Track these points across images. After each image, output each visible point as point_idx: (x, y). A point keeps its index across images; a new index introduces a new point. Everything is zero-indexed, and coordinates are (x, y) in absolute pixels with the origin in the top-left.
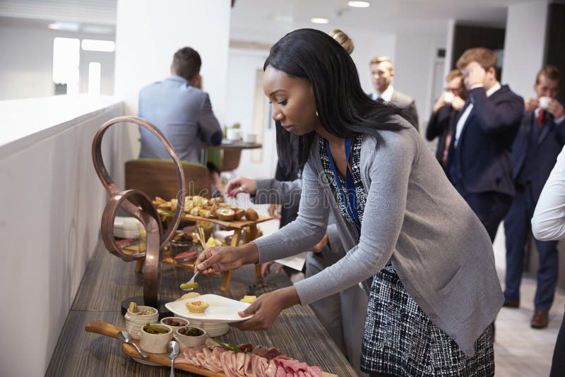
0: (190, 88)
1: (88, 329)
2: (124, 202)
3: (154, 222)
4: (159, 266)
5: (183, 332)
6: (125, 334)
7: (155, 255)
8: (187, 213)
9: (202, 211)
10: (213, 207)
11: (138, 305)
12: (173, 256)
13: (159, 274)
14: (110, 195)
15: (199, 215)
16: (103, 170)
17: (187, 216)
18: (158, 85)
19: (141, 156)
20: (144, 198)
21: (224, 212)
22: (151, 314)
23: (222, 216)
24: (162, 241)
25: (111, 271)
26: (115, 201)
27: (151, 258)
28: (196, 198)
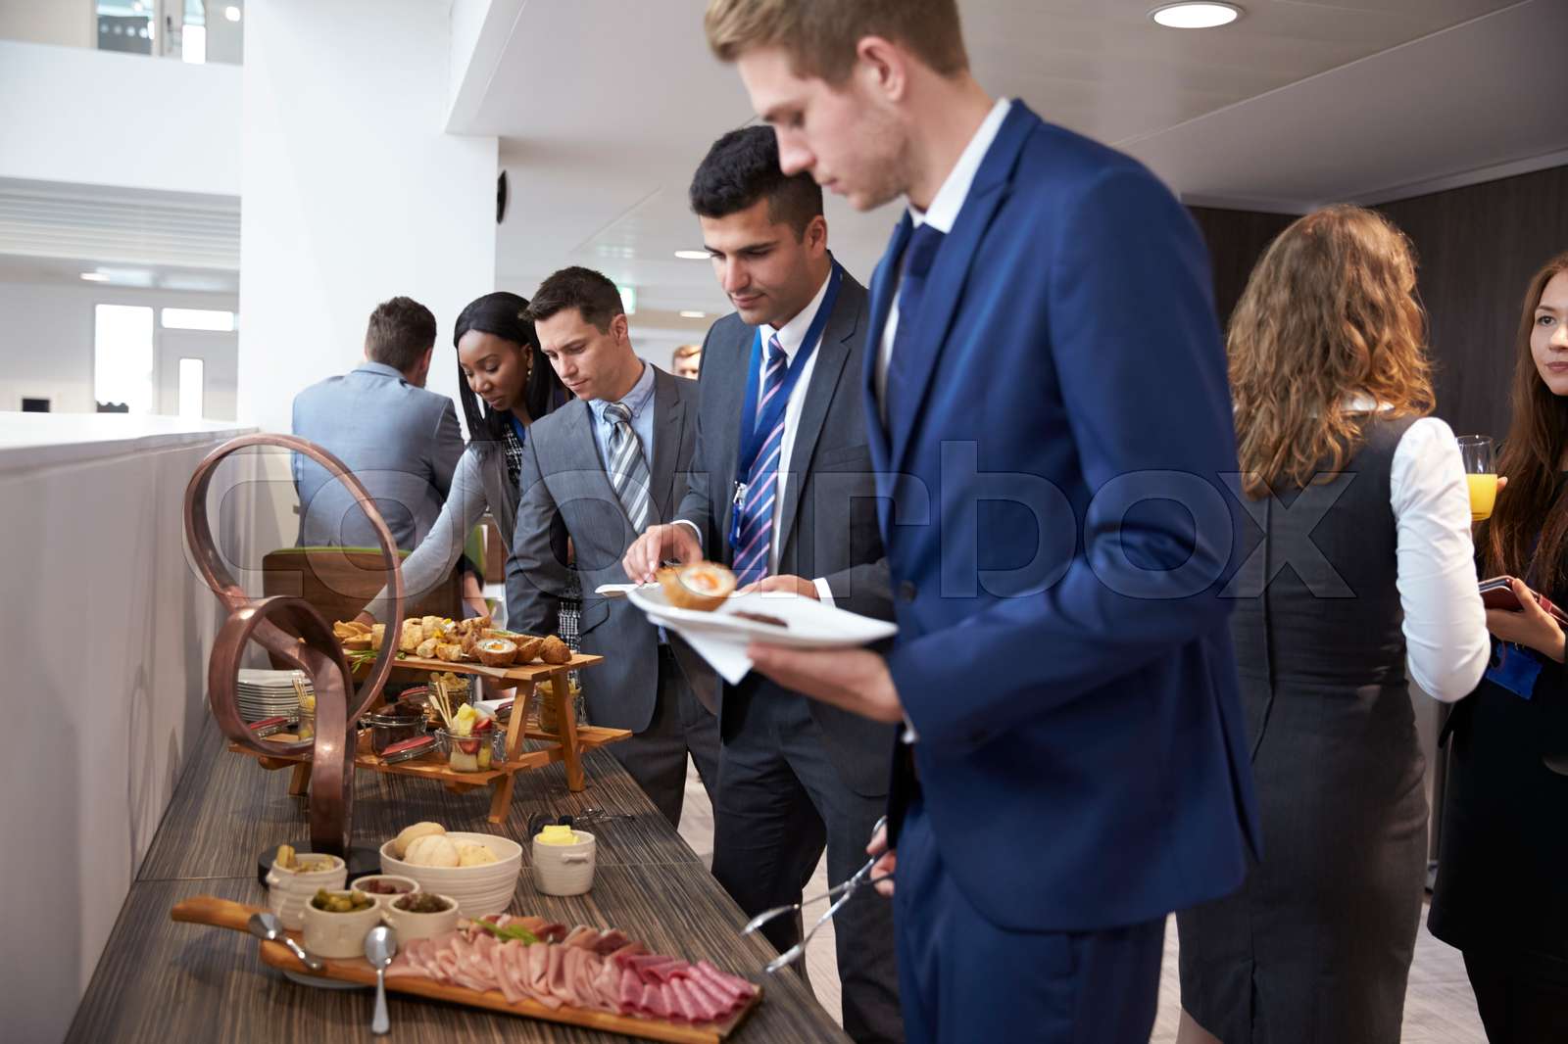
0: (409, 387)
1: (181, 917)
2: (260, 624)
3: (332, 668)
4: (346, 770)
5: (406, 905)
6: (266, 919)
7: (336, 740)
8: (407, 653)
9: (443, 646)
10: (466, 637)
11: (297, 852)
12: (377, 750)
13: (346, 788)
14: (226, 609)
15: (435, 657)
16: (210, 553)
17: (409, 659)
18: (338, 384)
19: (301, 541)
20: (307, 613)
21: (493, 647)
22: (330, 871)
23: (489, 655)
24: (351, 710)
25: (234, 794)
26: (241, 621)
27: (328, 750)
28: (428, 621)
